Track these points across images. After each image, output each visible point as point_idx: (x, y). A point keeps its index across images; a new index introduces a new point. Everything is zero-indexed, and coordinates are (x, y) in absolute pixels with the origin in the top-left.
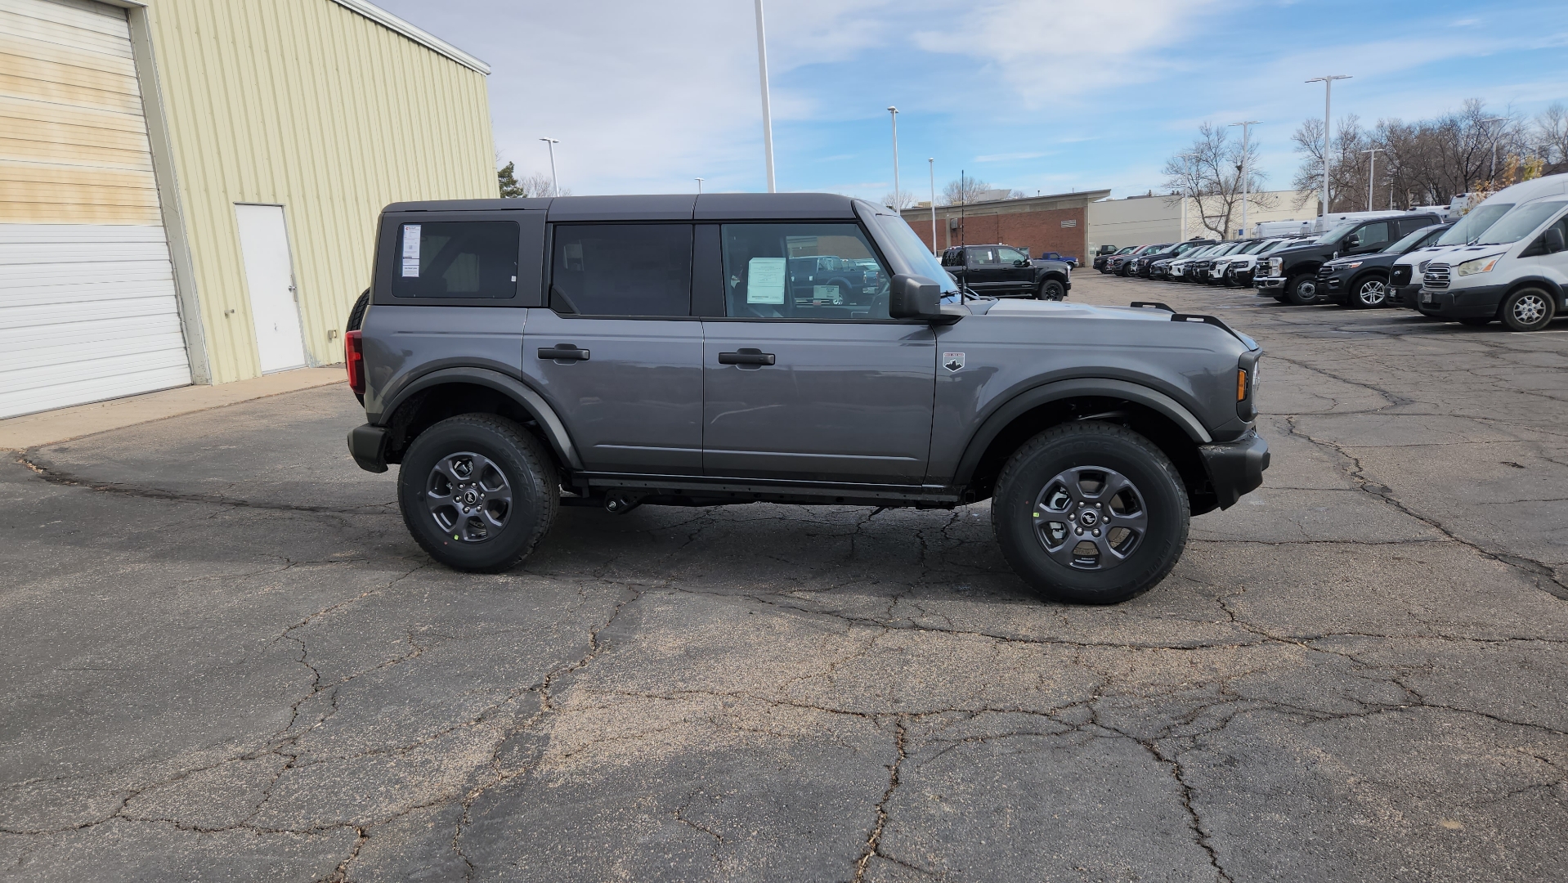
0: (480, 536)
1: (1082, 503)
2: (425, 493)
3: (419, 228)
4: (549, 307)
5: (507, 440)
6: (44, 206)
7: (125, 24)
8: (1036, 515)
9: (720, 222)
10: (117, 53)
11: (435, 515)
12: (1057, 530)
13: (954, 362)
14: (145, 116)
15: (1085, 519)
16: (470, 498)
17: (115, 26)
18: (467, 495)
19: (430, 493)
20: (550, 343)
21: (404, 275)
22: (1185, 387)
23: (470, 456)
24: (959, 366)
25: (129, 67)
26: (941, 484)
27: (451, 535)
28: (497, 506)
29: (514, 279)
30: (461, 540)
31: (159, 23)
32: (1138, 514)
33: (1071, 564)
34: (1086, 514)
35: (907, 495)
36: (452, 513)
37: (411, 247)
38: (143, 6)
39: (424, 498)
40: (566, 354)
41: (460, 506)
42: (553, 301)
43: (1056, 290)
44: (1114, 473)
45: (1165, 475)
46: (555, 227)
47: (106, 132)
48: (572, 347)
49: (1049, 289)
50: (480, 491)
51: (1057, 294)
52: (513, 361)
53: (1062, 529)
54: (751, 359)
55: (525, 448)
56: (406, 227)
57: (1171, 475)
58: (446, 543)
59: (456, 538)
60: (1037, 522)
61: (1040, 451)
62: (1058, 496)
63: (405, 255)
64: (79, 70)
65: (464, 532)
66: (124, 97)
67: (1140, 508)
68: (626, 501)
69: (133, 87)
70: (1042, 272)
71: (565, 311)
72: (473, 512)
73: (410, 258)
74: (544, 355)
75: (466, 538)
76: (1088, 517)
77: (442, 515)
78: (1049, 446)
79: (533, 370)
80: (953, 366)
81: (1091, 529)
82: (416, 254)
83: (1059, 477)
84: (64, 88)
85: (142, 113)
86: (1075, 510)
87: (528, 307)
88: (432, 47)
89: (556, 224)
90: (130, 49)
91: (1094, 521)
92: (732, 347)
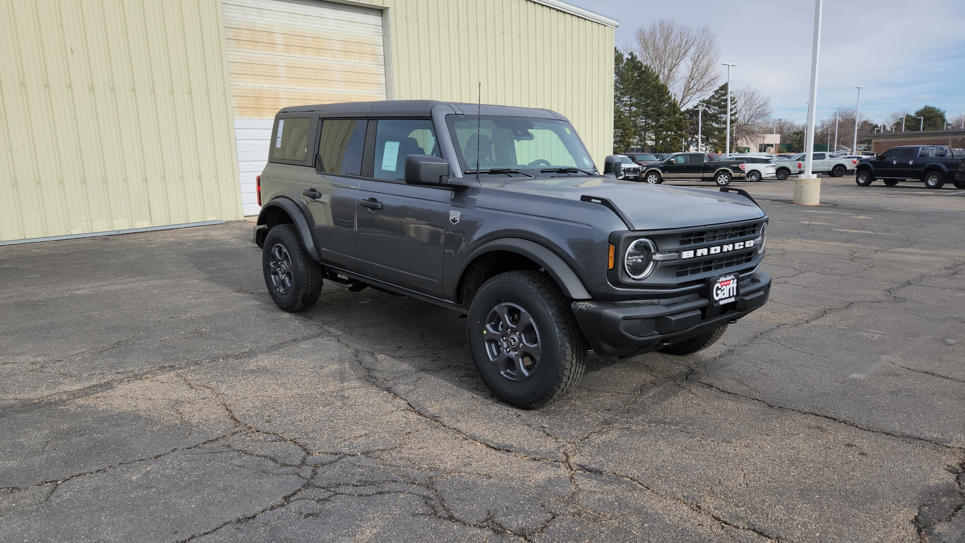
0: (285, 291)
1: (509, 330)
3: (283, 121)
4: (314, 167)
5: (291, 239)
7: (380, 18)
8: (485, 332)
9: (378, 118)
10: (374, 33)
11: (272, 276)
13: (455, 218)
14: (385, 65)
17: (374, 20)
18: (281, 268)
19: (271, 264)
20: (310, 187)
21: (277, 147)
23: (281, 247)
24: (457, 221)
25: (380, 40)
26: (452, 301)
27: (276, 288)
28: (289, 275)
29: (306, 150)
30: (280, 291)
31: (395, 16)
32: (536, 345)
33: (502, 373)
34: (511, 338)
36: (278, 276)
37: (280, 132)
38: (388, 8)
39: (269, 266)
40: (312, 194)
41: (280, 273)
42: (316, 164)
44: (524, 311)
45: (550, 319)
46: (321, 120)
48: (316, 190)
50: (285, 267)
53: (501, 346)
54: (373, 205)
56: (280, 121)
58: (274, 292)
59: (278, 290)
60: (485, 337)
63: (278, 136)
64: (352, 44)
65: (280, 287)
66: (375, 56)
67: (538, 343)
69: (380, 51)
71: (319, 170)
72: (283, 277)
73: (279, 138)
74: (307, 194)
76: (512, 341)
81: (514, 350)
83: (496, 308)
84: (344, 53)
85: (383, 64)
86: (506, 334)
87: (308, 167)
90: (381, 31)
91: (515, 344)
92: (367, 196)
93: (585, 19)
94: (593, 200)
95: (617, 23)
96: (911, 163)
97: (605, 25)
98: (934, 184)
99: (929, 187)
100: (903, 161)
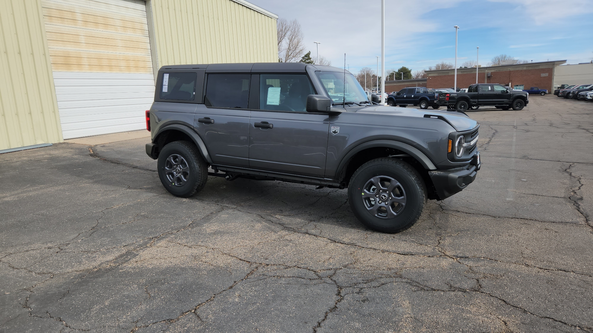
0: (181, 184)
1: (381, 191)
2: (165, 168)
3: (168, 74)
4: (204, 104)
5: (188, 151)
6: (114, 67)
7: (145, 6)
8: (363, 194)
9: (260, 73)
10: (141, 16)
11: (167, 175)
12: (373, 201)
13: (335, 130)
14: (149, 37)
15: (382, 198)
16: (177, 171)
17: (141, 7)
18: (177, 169)
19: (166, 168)
20: (203, 117)
21: (163, 91)
22: (425, 146)
23: (177, 156)
24: (337, 132)
25: (145, 21)
26: (331, 179)
28: (185, 174)
29: (194, 93)
30: (175, 185)
31: (155, 5)
32: (402, 197)
33: (376, 215)
34: (383, 195)
35: (321, 182)
36: (173, 175)
37: (166, 81)
39: (164, 169)
40: (206, 121)
41: (175, 173)
42: (206, 102)
43: (521, 103)
44: (393, 179)
45: (413, 182)
46: (208, 75)
47: (136, 43)
48: (209, 118)
49: (517, 103)
50: (181, 168)
51: (521, 105)
52: (191, 123)
53: (374, 201)
54: (265, 126)
55: (194, 154)
56: (165, 74)
57: (416, 182)
58: (169, 185)
59: (173, 184)
60: (363, 197)
61: (365, 168)
62: (373, 187)
63: (164, 84)
64: (128, 22)
65: (176, 182)
66: (143, 31)
67: (404, 196)
68: (232, 176)
69: (146, 27)
70: (514, 96)
71: (209, 105)
72: (179, 175)
73: (165, 85)
74: (200, 121)
75: (176, 185)
76: (383, 197)
77: (170, 176)
78: (368, 166)
79: (197, 126)
80: (335, 132)
81: (385, 202)
82: (167, 84)
83: (372, 180)
84: (123, 28)
85: (148, 36)
86: (378, 193)
87: (198, 104)
88: (255, 10)
89: (208, 74)
90: (146, 15)
91: (385, 199)
92: (259, 121)
93: (261, 13)
94: (431, 117)
95: (277, 17)
96: (413, 96)
97: (271, 18)
98: (424, 107)
100: (409, 95)
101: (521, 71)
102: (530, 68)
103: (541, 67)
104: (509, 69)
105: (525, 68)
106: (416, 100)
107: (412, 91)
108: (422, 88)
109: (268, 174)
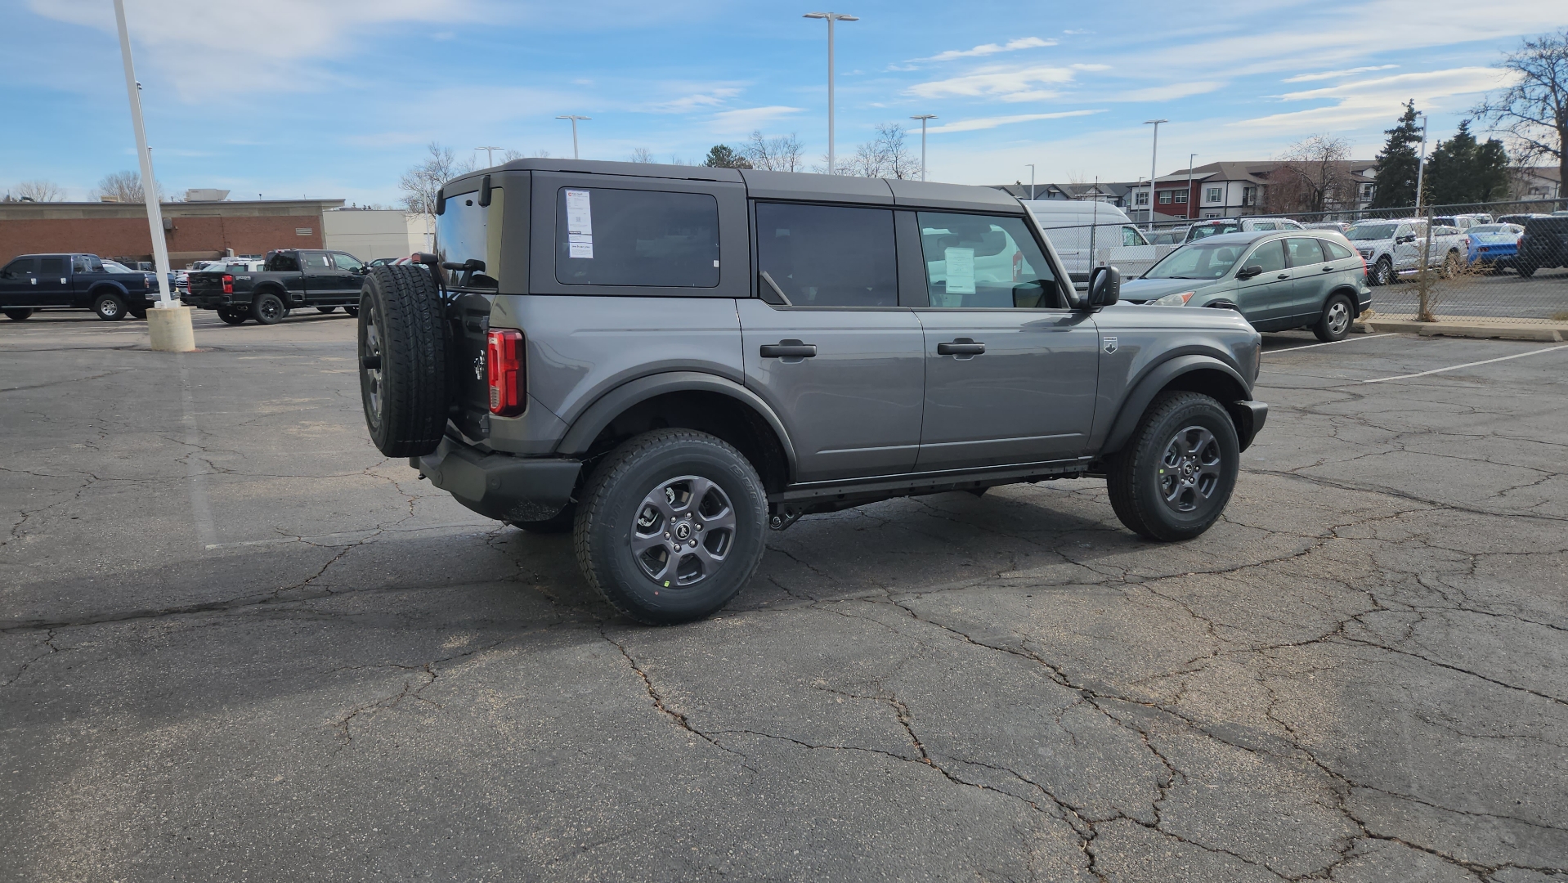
1: (1186, 458)
3: (586, 195)
4: (759, 298)
8: (1161, 471)
9: (916, 209)
13: (1110, 345)
16: (683, 533)
18: (679, 530)
20: (773, 339)
21: (572, 255)
23: (690, 481)
24: (1114, 349)
27: (660, 583)
29: (716, 264)
30: (672, 586)
33: (1180, 509)
34: (1187, 467)
36: (661, 554)
37: (578, 220)
40: (791, 352)
41: (671, 543)
42: (759, 291)
44: (1205, 430)
46: (756, 204)
48: (797, 342)
50: (693, 521)
52: (732, 361)
54: (968, 348)
56: (568, 192)
58: (657, 593)
59: (667, 584)
60: (1162, 477)
63: (571, 229)
65: (675, 576)
67: (1217, 457)
68: (789, 515)
71: (777, 302)
72: (686, 549)
73: (579, 233)
74: (766, 352)
75: (677, 583)
79: (761, 371)
81: (1188, 478)
82: (587, 228)
83: (1176, 438)
86: (1182, 464)
87: (735, 298)
89: (759, 200)
91: (1191, 471)
92: (948, 336)
96: (63, 281)
98: (111, 314)
99: (105, 318)
100: (49, 277)
101: (249, 219)
102: (269, 214)
103: (293, 213)
104: (217, 212)
105: (256, 214)
106: (76, 291)
107: (60, 265)
108: (87, 258)
109: (934, 479)
